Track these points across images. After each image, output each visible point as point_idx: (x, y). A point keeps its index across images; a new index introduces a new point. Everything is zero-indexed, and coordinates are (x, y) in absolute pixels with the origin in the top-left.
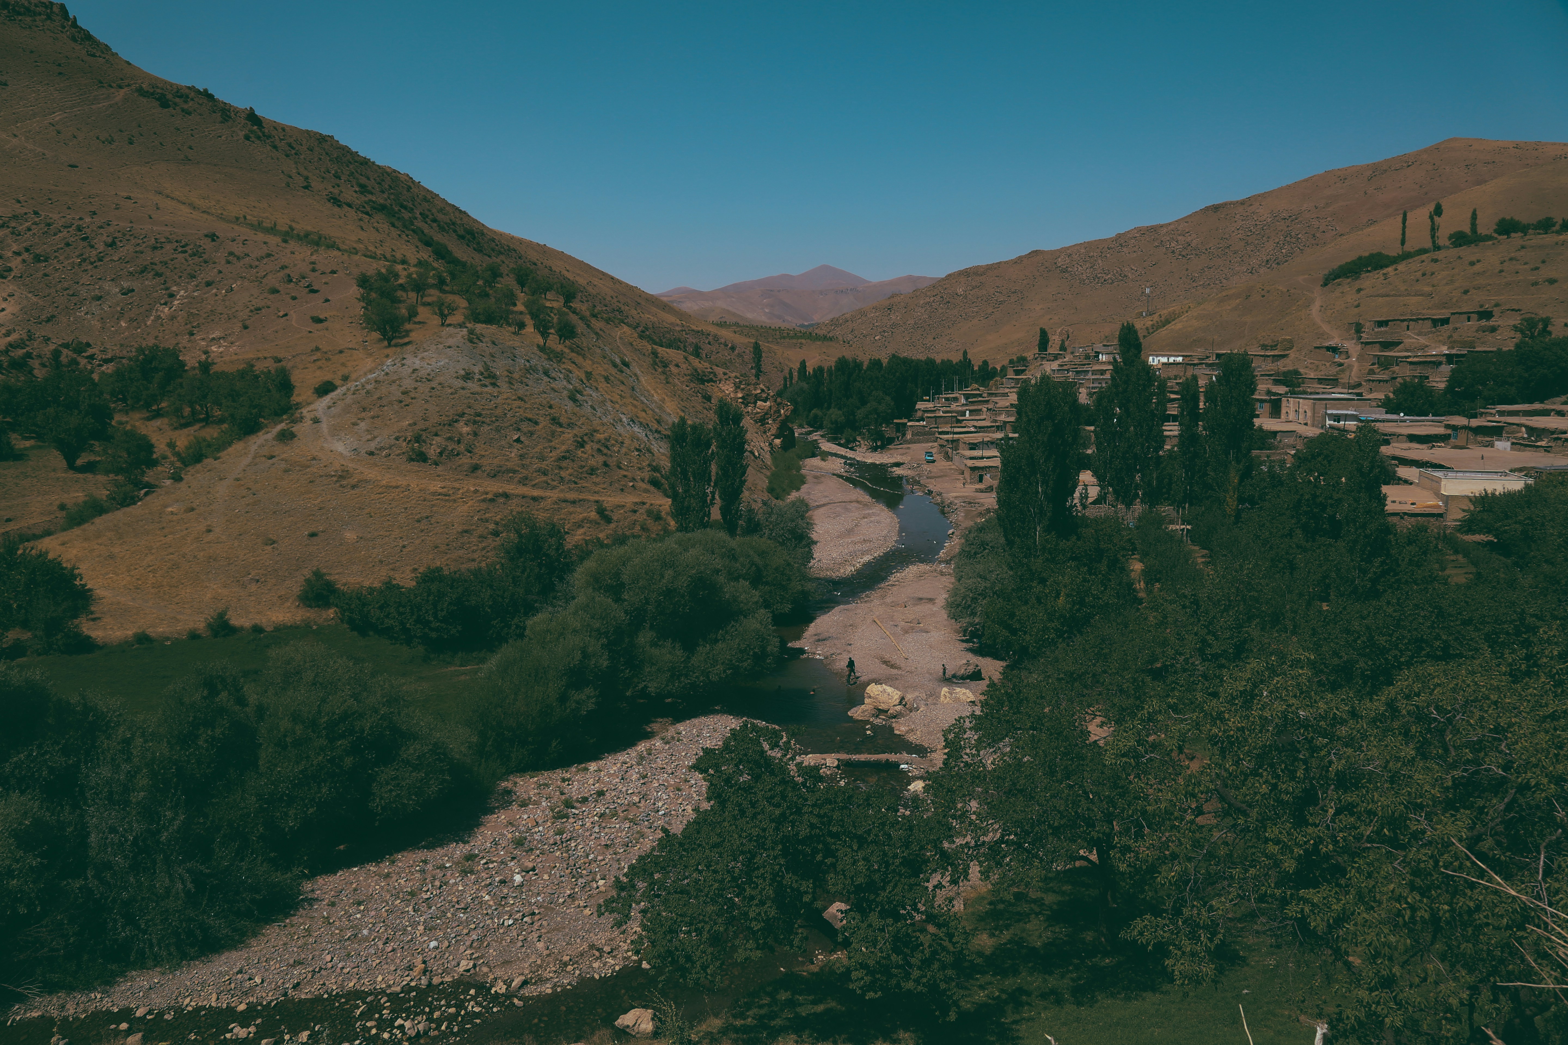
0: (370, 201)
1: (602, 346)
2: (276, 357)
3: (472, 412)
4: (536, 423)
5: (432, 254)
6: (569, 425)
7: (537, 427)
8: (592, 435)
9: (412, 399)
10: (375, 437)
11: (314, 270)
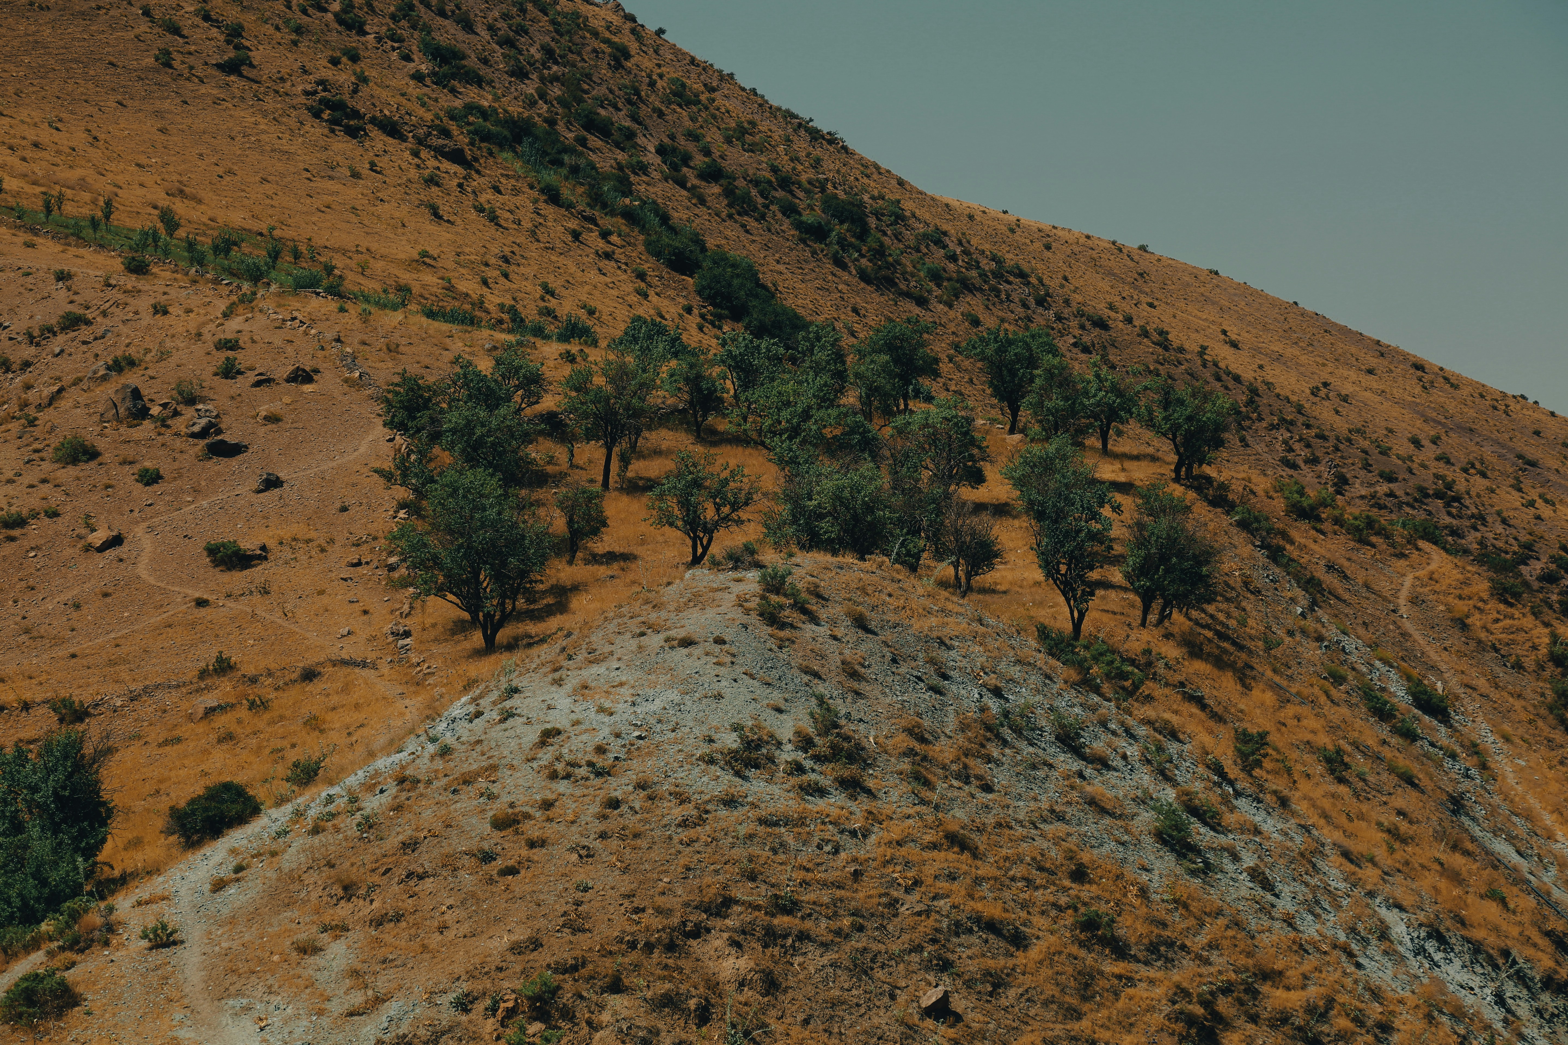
0: (470, 108)
1: (1332, 632)
2: (66, 703)
3: (760, 894)
4: (1019, 941)
5: (696, 300)
6: (1153, 948)
7: (1020, 958)
8: (1255, 994)
9: (532, 844)
10: (379, 1000)
11: (229, 372)
